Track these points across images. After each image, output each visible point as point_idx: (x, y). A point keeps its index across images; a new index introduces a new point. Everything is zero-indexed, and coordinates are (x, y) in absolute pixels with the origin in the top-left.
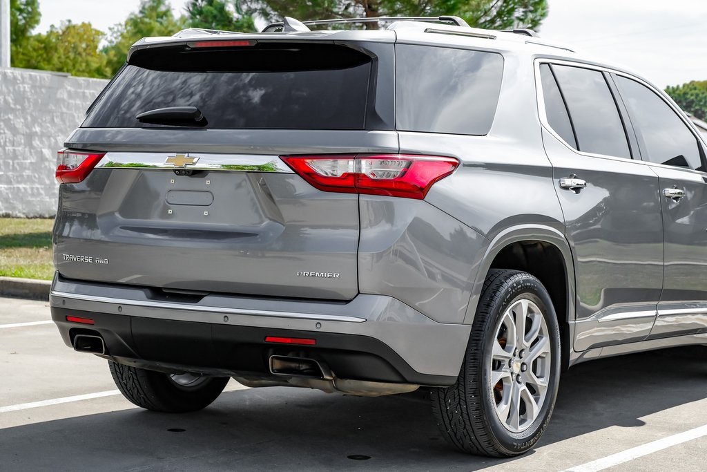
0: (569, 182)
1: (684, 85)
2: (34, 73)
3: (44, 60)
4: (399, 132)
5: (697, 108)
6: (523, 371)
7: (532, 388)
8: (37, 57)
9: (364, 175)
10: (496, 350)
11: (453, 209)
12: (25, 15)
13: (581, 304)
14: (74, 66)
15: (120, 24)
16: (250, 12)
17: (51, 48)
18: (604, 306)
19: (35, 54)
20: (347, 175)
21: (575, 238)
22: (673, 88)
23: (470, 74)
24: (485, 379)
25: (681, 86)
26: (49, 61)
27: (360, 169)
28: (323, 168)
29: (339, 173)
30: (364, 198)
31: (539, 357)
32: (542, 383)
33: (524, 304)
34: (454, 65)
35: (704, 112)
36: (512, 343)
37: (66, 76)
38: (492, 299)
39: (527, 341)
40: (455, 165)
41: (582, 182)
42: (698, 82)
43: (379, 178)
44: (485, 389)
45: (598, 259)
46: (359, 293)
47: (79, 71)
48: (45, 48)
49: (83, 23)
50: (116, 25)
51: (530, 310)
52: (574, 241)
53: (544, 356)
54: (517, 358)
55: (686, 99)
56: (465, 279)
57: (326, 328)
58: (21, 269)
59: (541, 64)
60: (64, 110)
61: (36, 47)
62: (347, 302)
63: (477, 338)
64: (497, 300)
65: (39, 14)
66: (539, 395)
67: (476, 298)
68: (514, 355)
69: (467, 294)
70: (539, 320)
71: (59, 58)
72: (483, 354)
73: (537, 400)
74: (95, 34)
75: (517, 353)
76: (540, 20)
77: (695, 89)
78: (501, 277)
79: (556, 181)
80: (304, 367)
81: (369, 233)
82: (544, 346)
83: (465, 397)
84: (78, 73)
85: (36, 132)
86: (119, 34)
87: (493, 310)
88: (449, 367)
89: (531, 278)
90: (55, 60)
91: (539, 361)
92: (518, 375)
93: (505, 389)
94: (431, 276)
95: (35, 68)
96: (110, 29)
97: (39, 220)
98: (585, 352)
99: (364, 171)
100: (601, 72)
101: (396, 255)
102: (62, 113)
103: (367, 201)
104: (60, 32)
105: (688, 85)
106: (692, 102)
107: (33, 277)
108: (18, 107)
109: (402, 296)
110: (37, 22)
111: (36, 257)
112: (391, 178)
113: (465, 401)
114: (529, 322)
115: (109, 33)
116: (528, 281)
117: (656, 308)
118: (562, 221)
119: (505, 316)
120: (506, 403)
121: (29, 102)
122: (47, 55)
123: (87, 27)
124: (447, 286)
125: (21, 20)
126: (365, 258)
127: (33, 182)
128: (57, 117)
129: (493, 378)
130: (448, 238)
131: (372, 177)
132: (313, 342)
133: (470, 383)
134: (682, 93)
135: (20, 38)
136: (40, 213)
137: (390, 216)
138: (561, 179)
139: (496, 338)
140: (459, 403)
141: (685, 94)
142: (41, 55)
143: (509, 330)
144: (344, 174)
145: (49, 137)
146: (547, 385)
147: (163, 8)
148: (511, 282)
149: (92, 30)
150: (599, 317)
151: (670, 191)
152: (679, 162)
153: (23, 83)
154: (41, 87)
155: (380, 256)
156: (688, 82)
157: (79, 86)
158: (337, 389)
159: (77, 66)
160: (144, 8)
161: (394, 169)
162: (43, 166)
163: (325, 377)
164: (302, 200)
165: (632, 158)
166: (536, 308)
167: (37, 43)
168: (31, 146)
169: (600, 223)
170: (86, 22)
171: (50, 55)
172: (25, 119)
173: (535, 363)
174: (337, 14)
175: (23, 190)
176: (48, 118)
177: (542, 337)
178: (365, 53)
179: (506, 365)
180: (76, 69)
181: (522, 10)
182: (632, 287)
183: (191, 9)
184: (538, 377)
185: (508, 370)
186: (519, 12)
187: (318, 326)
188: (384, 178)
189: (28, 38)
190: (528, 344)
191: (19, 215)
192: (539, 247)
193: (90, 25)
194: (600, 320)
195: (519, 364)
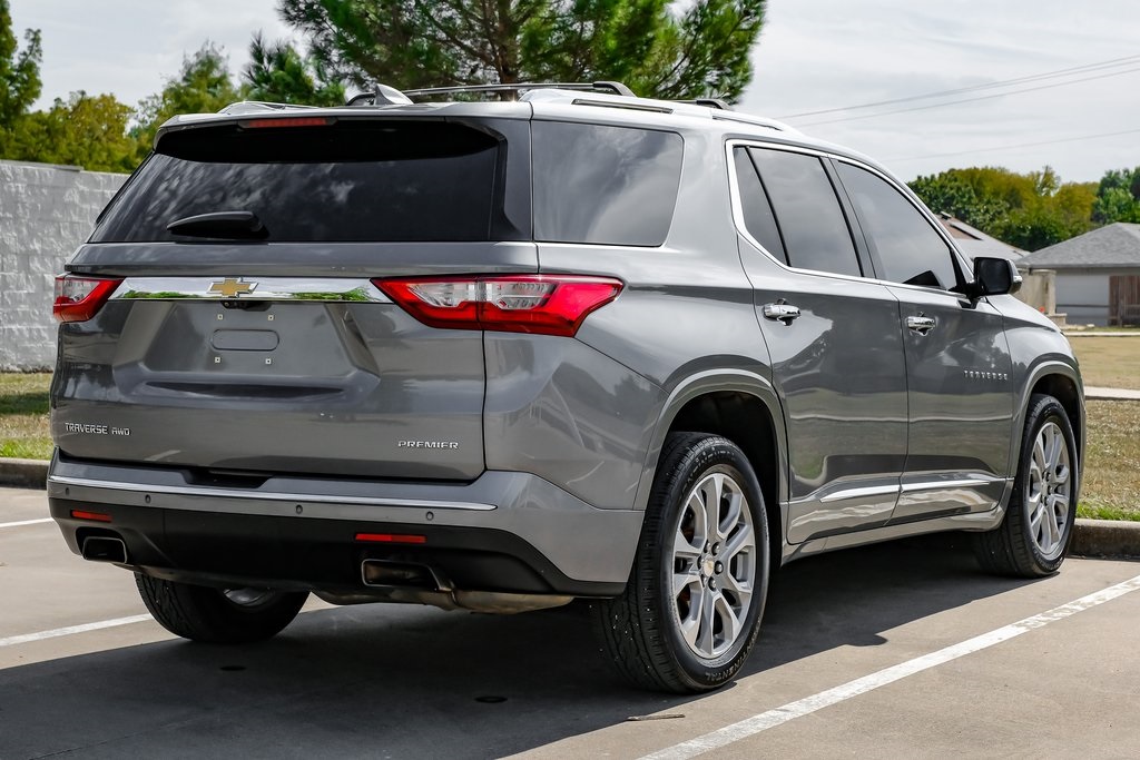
0: (776, 309)
1: (941, 175)
2: (30, 167)
3: (47, 148)
4: (539, 244)
5: (959, 206)
6: (717, 573)
7: (731, 597)
8: (37, 143)
9: (490, 304)
10: (680, 544)
11: (616, 349)
12: (19, 85)
13: (797, 477)
14: (90, 155)
15: (156, 97)
16: (338, 77)
17: (57, 131)
18: (828, 480)
19: (34, 140)
20: (466, 305)
21: (789, 387)
22: (926, 178)
23: (644, 162)
24: (665, 586)
25: (937, 176)
26: (54, 150)
27: (484, 295)
28: (433, 295)
29: (456, 301)
30: (491, 336)
31: (740, 552)
32: (744, 589)
33: (718, 480)
34: (619, 149)
35: (968, 212)
36: (702, 534)
37: (77, 171)
38: (673, 473)
39: (722, 531)
40: (619, 288)
41: (794, 309)
42: (960, 171)
43: (511, 307)
44: (665, 599)
45: (819, 416)
46: (486, 469)
47: (97, 163)
48: (48, 131)
49: (103, 96)
50: (149, 98)
51: (726, 488)
52: (785, 392)
53: (747, 551)
54: (709, 555)
55: (944, 194)
56: (634, 447)
57: (440, 519)
58: (13, 444)
59: (736, 147)
60: (75, 218)
61: (35, 131)
62: (470, 482)
63: (653, 529)
64: (680, 476)
65: (40, 84)
66: (740, 605)
67: (650, 473)
68: (705, 551)
69: (638, 467)
70: (738, 501)
71: (69, 144)
72: (661, 550)
73: (737, 613)
74: (120, 111)
75: (709, 549)
76: (741, 86)
77: (956, 180)
78: (686, 443)
79: (759, 308)
80: (410, 575)
81: (499, 385)
82: (746, 538)
83: (638, 611)
84: (96, 167)
85: (35, 251)
86: (155, 110)
87: (674, 490)
88: (614, 571)
89: (727, 443)
90: (63, 148)
91: (740, 558)
92: (711, 579)
93: (693, 598)
94: (590, 444)
95: (35, 159)
96: (142, 103)
97: (41, 375)
98: (803, 544)
99: (489, 299)
100: (818, 157)
101: (537, 415)
102: (72, 223)
103: (496, 341)
104: (70, 109)
105: (946, 175)
106: (953, 197)
107: (30, 456)
108: (9, 215)
109: (547, 472)
110: (36, 95)
111: (35, 428)
112: (528, 308)
113: (638, 616)
114: (725, 504)
115: (140, 109)
116: (722, 448)
117: (899, 481)
118: (768, 364)
119: (691, 497)
120: (695, 618)
121: (24, 207)
122: (52, 140)
123: (107, 101)
124: (611, 457)
125: (13, 92)
126: (494, 420)
127: (32, 321)
128: (65, 228)
129: (676, 583)
130: (612, 391)
131: (501, 306)
132: (422, 540)
133: (645, 592)
134: (937, 186)
135: (13, 117)
136: (42, 365)
137: (528, 362)
138: (766, 306)
139: (679, 529)
140: (629, 620)
141: (942, 187)
142: (43, 141)
143: (698, 517)
144: (462, 303)
145: (54, 257)
146: (751, 591)
147: (216, 74)
148: (698, 450)
149: (115, 105)
150: (821, 495)
151: (915, 320)
152: (927, 280)
153: (15, 181)
154: (41, 186)
155: (514, 417)
156: (946, 171)
157: (97, 184)
158: (458, 604)
159: (95, 155)
160: (189, 73)
161: (533, 294)
162: (45, 298)
163: (441, 588)
164: (403, 340)
165: (863, 276)
166: (733, 485)
167: (36, 125)
168: (28, 270)
169: (819, 366)
170: (107, 94)
171: (55, 140)
172: (19, 232)
173: (734, 560)
174: (460, 79)
175: (17, 333)
176: (52, 230)
177: (743, 526)
178: (489, 133)
179: (695, 565)
180: (94, 160)
181: (716, 72)
182: (869, 453)
183: (254, 74)
184: (738, 581)
185: (698, 573)
186: (712, 76)
187: (430, 516)
188: (519, 308)
189: (24, 118)
190: (724, 536)
191: (12, 368)
192: (738, 400)
193: (112, 98)
194: (824, 499)
195: (713, 564)
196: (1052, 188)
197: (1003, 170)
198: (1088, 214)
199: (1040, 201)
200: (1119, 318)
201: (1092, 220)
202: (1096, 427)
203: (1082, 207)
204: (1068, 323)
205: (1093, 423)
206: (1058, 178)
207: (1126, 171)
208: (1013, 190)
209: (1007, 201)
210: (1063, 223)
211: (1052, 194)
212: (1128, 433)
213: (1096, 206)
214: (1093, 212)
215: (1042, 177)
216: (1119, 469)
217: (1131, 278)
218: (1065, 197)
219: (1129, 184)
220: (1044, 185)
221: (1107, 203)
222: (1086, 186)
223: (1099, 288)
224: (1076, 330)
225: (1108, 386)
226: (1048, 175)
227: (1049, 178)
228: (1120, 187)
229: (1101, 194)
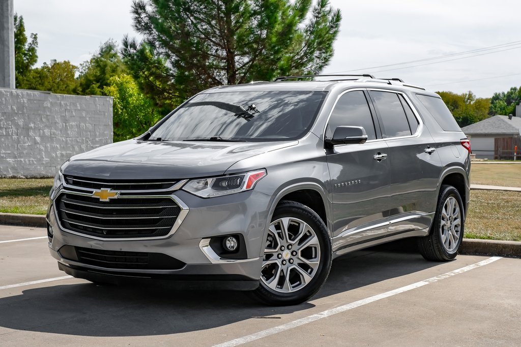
2: (30, 92)
3: (40, 84)
8: (35, 82)
12: (28, 57)
14: (58, 87)
15: (87, 62)
16: (159, 54)
17: (44, 77)
19: (34, 80)
26: (42, 84)
37: (49, 93)
47: (61, 90)
48: (40, 77)
49: (65, 61)
50: (85, 62)
58: (17, 208)
60: (48, 114)
61: (35, 77)
65: (37, 57)
71: (49, 82)
74: (72, 68)
76: (329, 58)
84: (61, 92)
85: (31, 127)
86: (87, 67)
90: (46, 83)
95: (35, 89)
96: (81, 65)
97: (33, 179)
102: (47, 115)
104: (50, 67)
107: (24, 213)
108: (20, 112)
110: (36, 61)
111: (27, 201)
115: (80, 67)
121: (26, 109)
122: (41, 81)
123: (67, 63)
125: (25, 60)
127: (30, 157)
128: (44, 118)
135: (25, 71)
136: (34, 175)
142: (38, 81)
145: (39, 130)
147: (113, 52)
149: (70, 65)
153: (22, 98)
154: (34, 100)
157: (58, 99)
159: (60, 87)
160: (102, 51)
162: (36, 147)
167: (35, 74)
168: (28, 136)
170: (67, 61)
171: (43, 81)
172: (24, 119)
174: (211, 55)
175: (23, 162)
176: (38, 119)
181: (318, 52)
183: (123, 52)
186: (317, 53)
189: (30, 71)
191: (21, 177)
193: (69, 62)
196: (472, 100)
197: (450, 93)
198: (487, 111)
199: (466, 106)
200: (498, 156)
201: (488, 114)
202: (475, 201)
203: (485, 108)
204: (476, 158)
205: (474, 199)
206: (475, 96)
207: (503, 93)
208: (455, 101)
209: (452, 106)
210: (476, 115)
211: (472, 103)
212: (488, 204)
213: (491, 108)
214: (489, 110)
215: (467, 96)
216: (480, 218)
217: (504, 139)
218: (477, 104)
219: (505, 98)
220: (468, 99)
221: (495, 107)
222: (487, 100)
223: (490, 143)
224: (480, 161)
225: (487, 184)
226: (470, 95)
227: (470, 96)
228: (501, 100)
229: (492, 103)
